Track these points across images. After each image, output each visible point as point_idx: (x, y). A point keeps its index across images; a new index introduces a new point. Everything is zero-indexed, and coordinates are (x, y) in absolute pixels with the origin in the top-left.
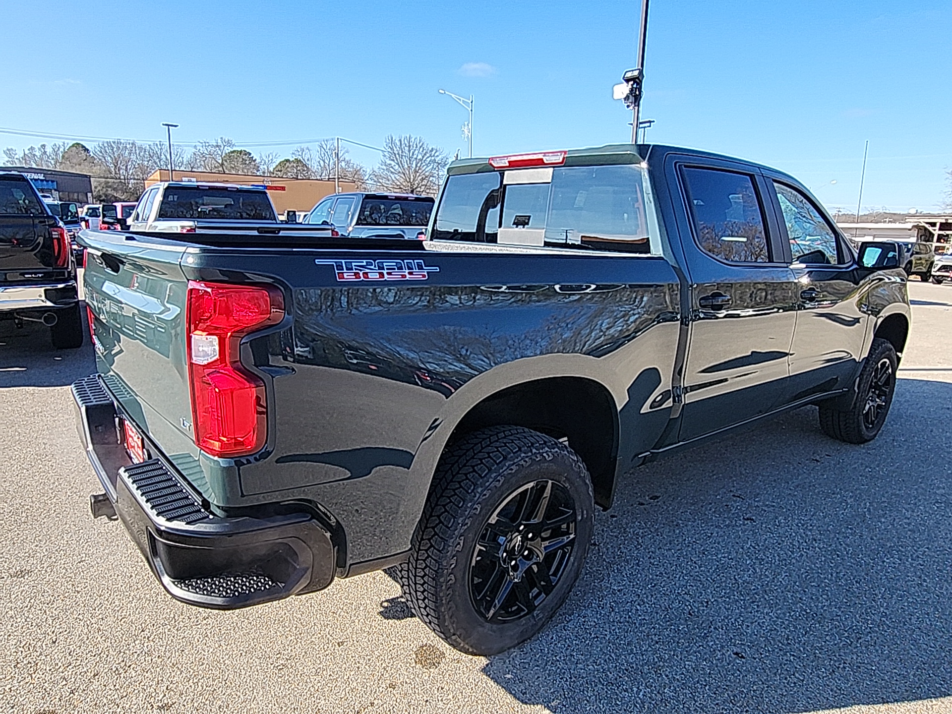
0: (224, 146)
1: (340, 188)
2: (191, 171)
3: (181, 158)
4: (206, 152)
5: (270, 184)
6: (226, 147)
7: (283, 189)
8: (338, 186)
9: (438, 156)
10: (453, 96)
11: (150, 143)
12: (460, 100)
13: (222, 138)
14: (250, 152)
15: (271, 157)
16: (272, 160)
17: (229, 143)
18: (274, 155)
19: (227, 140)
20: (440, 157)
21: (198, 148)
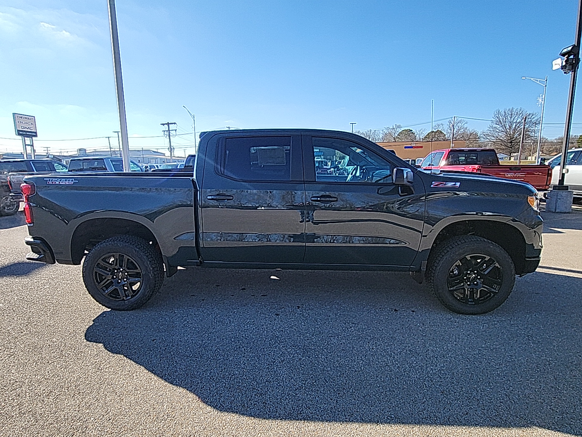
0: (397, 128)
1: (453, 145)
2: (383, 142)
3: (379, 137)
4: (387, 132)
5: (414, 145)
6: (397, 129)
7: (422, 147)
8: (452, 143)
9: (533, 118)
10: (532, 79)
11: (366, 131)
12: (537, 81)
13: (396, 125)
14: (412, 129)
15: (421, 131)
16: (422, 132)
17: (399, 127)
18: (423, 130)
19: (398, 125)
20: (536, 118)
21: (384, 131)
